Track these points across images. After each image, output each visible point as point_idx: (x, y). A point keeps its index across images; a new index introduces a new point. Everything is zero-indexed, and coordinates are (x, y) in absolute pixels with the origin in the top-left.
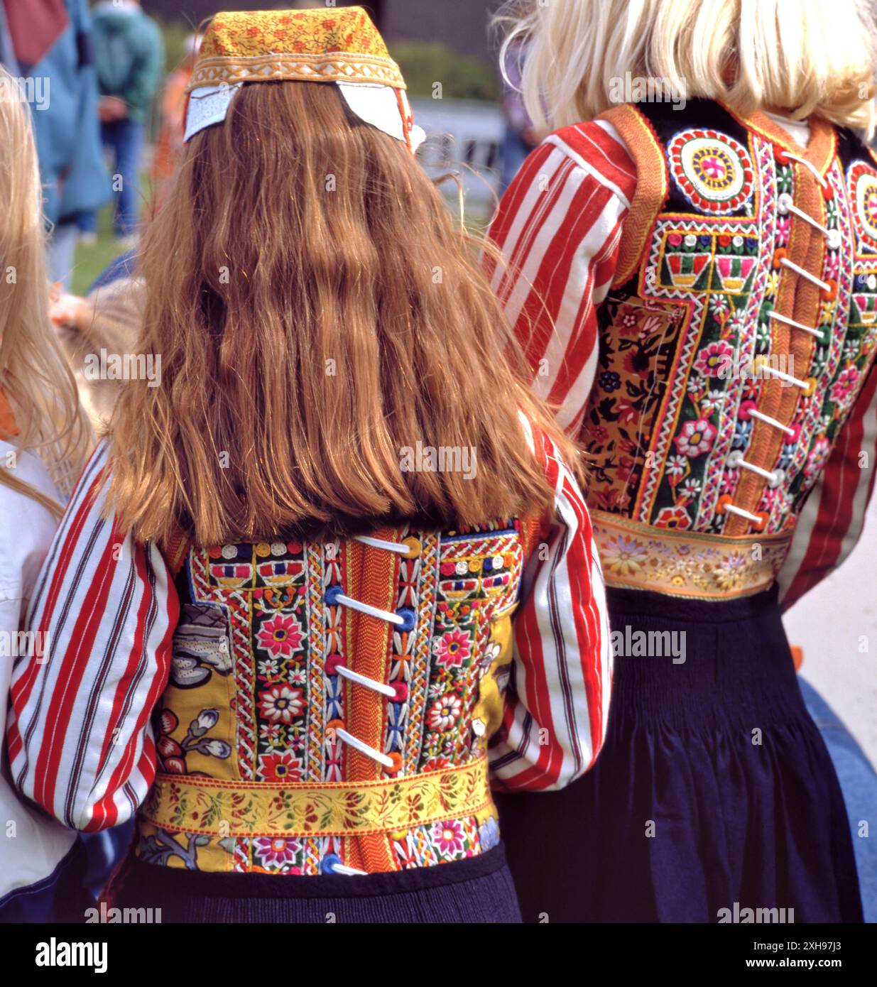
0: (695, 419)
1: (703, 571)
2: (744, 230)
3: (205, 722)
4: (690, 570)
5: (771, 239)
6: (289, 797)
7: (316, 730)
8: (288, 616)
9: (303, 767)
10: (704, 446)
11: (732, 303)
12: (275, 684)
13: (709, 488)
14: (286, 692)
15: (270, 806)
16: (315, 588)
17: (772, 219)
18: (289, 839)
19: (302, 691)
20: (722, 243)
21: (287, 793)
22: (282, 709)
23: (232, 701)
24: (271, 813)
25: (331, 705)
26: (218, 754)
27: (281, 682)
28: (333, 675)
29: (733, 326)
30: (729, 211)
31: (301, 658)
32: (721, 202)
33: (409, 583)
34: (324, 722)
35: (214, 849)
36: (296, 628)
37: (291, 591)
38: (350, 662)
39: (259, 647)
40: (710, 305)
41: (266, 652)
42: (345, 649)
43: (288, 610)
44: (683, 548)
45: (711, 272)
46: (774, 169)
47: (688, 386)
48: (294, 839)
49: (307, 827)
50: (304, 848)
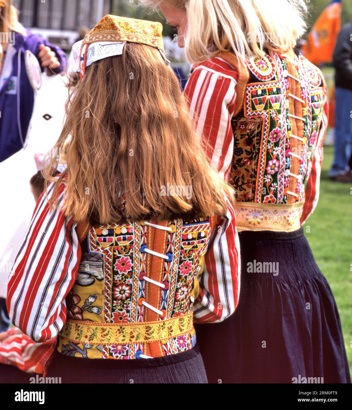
0: (272, 159)
1: (283, 219)
2: (275, 85)
3: (91, 300)
4: (279, 219)
5: (284, 87)
6: (124, 329)
7: (134, 302)
8: (127, 257)
9: (129, 317)
10: (276, 169)
11: (277, 112)
12: (120, 284)
13: (280, 186)
14: (124, 287)
15: (116, 332)
16: (137, 246)
17: (283, 80)
18: (123, 345)
19: (130, 286)
20: (270, 91)
21: (123, 327)
22: (122, 294)
23: (103, 291)
24: (116, 335)
25: (141, 292)
26: (96, 312)
27: (123, 283)
28: (142, 280)
29: (279, 121)
30: (270, 79)
31: (131, 273)
32: (267, 76)
33: (171, 243)
34: (138, 299)
35: (94, 349)
36: (129, 262)
37: (128, 247)
38: (148, 275)
39: (115, 270)
40: (270, 114)
41: (117, 272)
42: (146, 270)
43: (127, 255)
44: (275, 211)
45: (268, 102)
46: (280, 62)
47: (267, 147)
48: (125, 345)
49: (130, 340)
50: (129, 348)
